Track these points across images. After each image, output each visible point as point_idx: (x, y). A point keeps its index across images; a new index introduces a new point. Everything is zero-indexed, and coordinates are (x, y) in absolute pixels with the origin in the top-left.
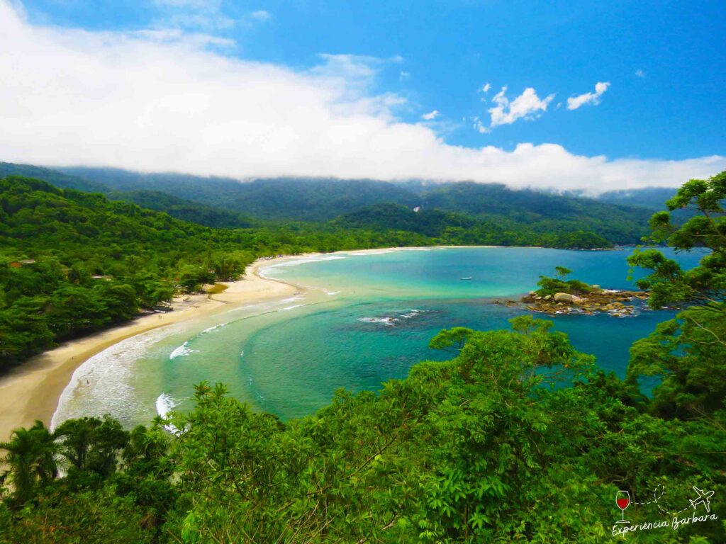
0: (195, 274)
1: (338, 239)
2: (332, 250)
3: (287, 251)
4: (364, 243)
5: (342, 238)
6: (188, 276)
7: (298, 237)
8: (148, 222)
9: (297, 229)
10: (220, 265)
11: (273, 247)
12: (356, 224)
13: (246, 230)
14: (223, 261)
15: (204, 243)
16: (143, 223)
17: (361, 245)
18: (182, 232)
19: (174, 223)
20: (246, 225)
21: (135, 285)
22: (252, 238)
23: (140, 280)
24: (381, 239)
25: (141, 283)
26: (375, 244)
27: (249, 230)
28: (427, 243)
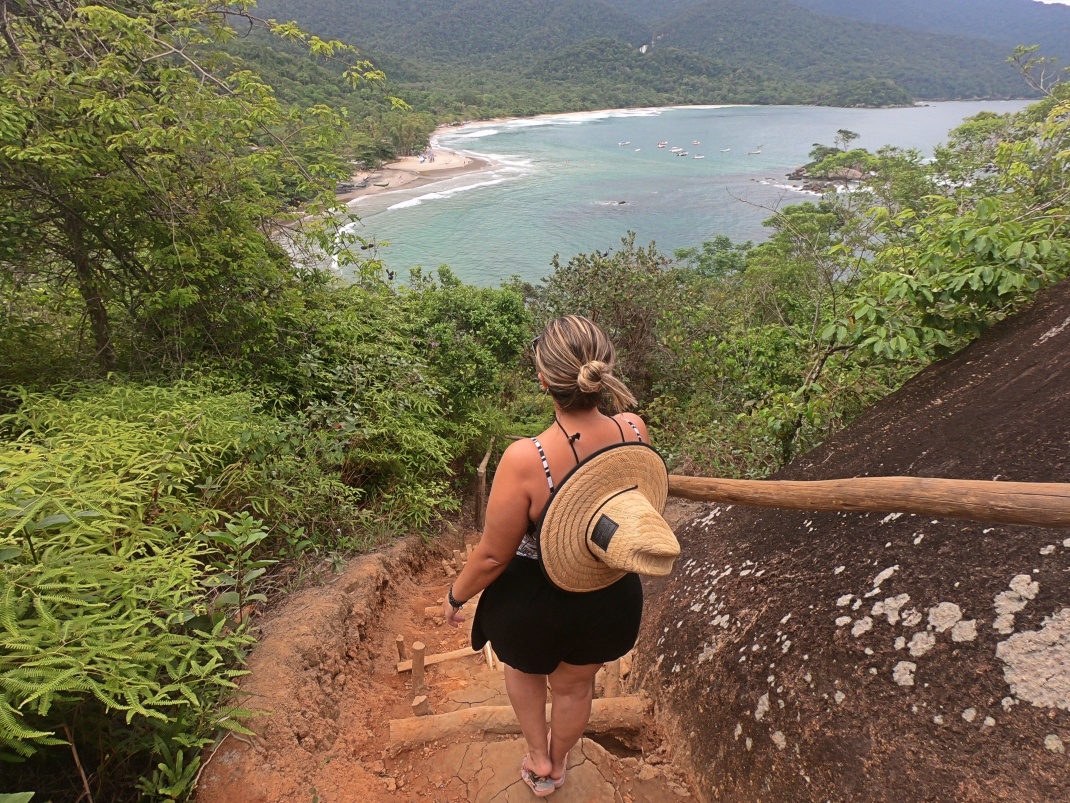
0: (371, 145)
1: (537, 97)
2: (532, 114)
3: (475, 115)
4: (572, 104)
5: (542, 96)
6: (364, 147)
7: (485, 95)
8: (288, 72)
9: (482, 83)
10: (398, 134)
11: (456, 109)
12: (560, 74)
13: (414, 85)
14: (401, 127)
15: (366, 104)
16: (283, 75)
17: (569, 105)
18: (336, 88)
19: (321, 75)
20: (413, 78)
21: (306, 157)
22: (426, 97)
23: (310, 151)
24: (594, 96)
25: (313, 155)
26: (588, 104)
27: (419, 84)
28: (656, 101)
